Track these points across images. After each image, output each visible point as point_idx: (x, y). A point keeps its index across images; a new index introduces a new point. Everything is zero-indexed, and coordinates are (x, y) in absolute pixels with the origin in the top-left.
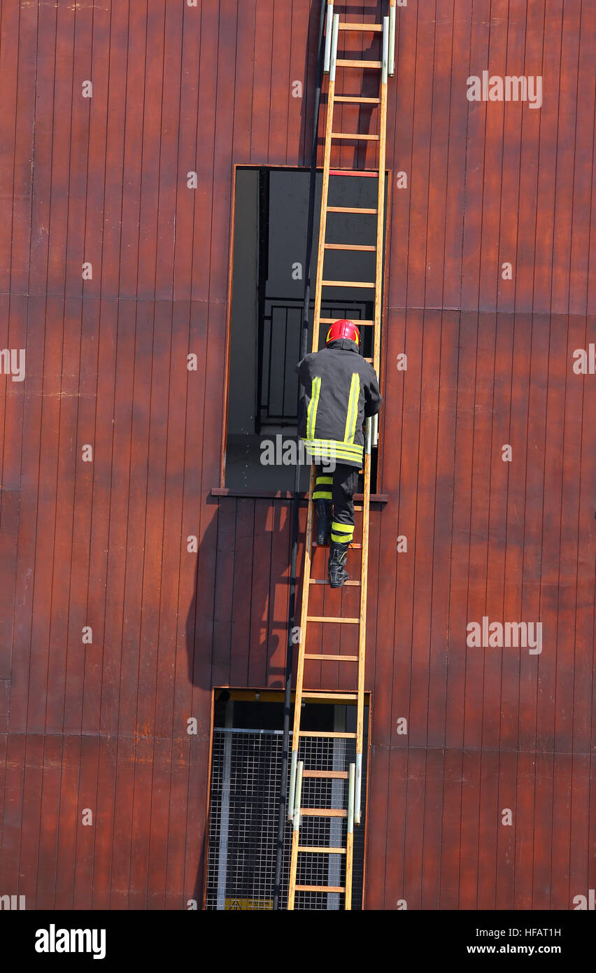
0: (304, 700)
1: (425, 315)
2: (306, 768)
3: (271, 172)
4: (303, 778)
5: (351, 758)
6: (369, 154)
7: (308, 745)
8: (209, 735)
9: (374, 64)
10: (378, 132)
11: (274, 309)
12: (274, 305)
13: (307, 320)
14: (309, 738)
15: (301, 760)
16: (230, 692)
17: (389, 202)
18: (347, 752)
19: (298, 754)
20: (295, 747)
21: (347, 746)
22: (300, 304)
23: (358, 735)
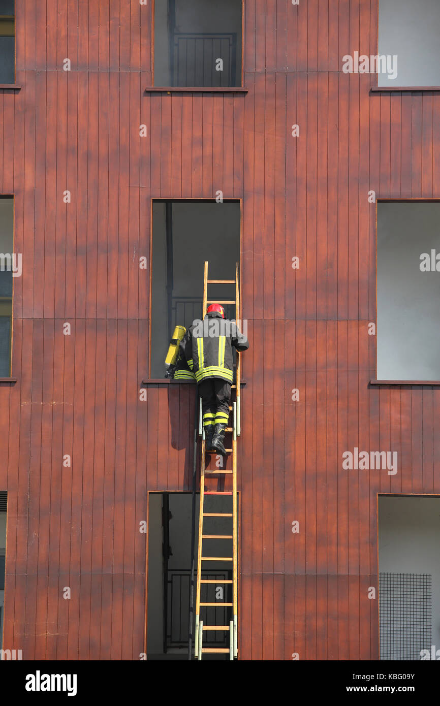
1: (263, 578)
3: (169, 495)
6: (227, 482)
10: (232, 469)
11: (174, 577)
12: (174, 574)
13: (193, 580)
17: (240, 510)
22: (188, 573)
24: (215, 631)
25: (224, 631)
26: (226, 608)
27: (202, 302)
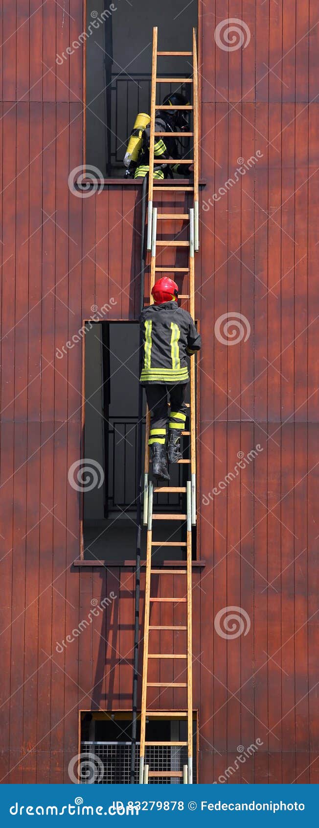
0: (148, 718)
1: (228, 427)
2: (151, 770)
3: (110, 325)
4: (149, 777)
5: (184, 761)
7: (152, 752)
8: (78, 747)
9: (184, 243)
10: (188, 293)
14: (152, 747)
15: (147, 764)
16: (92, 714)
18: (181, 757)
19: (145, 760)
20: (142, 753)
21: (181, 752)
23: (189, 743)
24: (168, 493)
25: (179, 493)
26: (181, 465)
27: (151, 80)
